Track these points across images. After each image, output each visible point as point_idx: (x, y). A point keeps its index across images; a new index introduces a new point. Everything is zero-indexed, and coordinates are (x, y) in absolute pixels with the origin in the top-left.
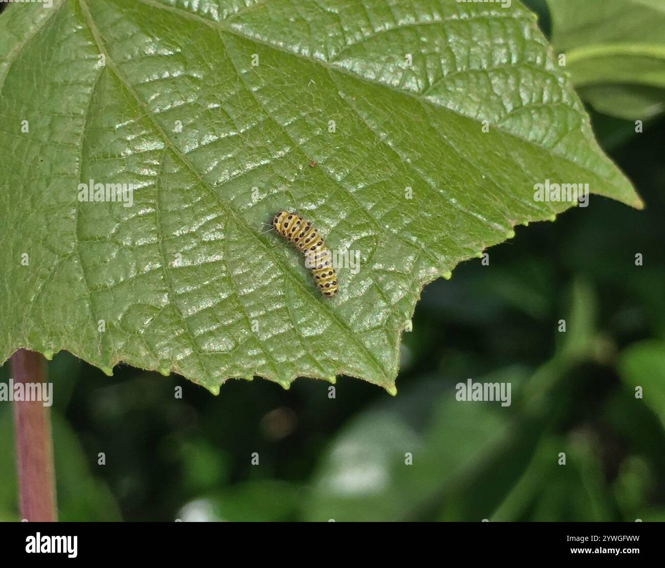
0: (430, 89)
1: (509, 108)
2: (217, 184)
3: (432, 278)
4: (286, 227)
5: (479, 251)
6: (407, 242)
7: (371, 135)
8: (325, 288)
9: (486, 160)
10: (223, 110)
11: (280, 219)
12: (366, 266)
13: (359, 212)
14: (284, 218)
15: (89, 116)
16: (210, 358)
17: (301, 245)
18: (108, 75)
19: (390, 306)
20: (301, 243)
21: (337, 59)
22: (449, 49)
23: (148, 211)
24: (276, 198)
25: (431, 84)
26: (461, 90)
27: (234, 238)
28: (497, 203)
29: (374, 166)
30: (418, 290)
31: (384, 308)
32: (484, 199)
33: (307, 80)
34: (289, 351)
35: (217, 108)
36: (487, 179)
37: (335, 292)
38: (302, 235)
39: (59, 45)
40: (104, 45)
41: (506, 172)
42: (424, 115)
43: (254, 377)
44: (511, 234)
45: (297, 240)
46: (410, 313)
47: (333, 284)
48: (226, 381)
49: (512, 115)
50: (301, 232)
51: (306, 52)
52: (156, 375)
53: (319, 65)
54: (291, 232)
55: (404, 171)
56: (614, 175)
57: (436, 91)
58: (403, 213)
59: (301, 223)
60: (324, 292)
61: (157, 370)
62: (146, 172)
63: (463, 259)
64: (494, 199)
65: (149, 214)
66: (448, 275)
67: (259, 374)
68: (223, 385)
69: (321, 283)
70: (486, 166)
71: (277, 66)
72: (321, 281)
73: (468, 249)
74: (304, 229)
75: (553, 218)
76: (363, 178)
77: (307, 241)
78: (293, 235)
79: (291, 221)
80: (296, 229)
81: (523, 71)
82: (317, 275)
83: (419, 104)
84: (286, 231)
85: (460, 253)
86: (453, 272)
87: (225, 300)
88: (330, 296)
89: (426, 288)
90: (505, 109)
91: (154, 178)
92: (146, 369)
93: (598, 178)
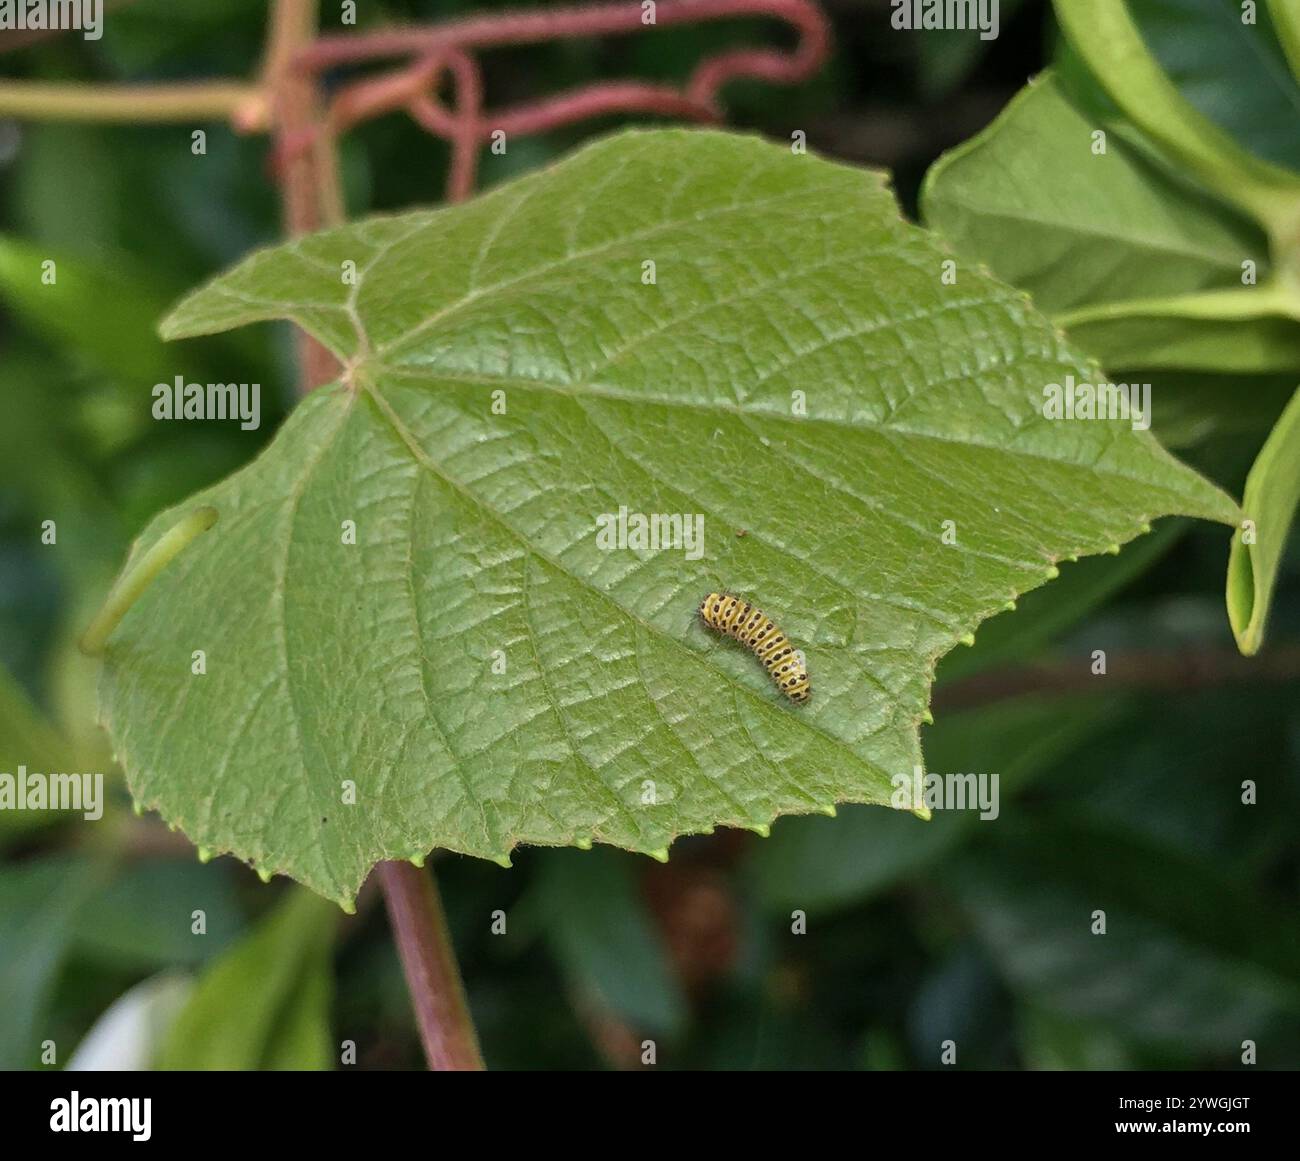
0: (893, 415)
1: (1017, 421)
2: (610, 585)
3: (948, 648)
4: (717, 611)
5: (1008, 601)
6: (899, 607)
7: (817, 483)
8: (790, 687)
9: (996, 490)
10: (599, 490)
11: (708, 603)
12: (846, 650)
13: (821, 581)
14: (713, 600)
15: (413, 538)
16: (644, 813)
17: (743, 635)
18: (429, 478)
19: (893, 697)
20: (742, 631)
21: (749, 400)
22: (910, 359)
23: (519, 639)
24: (697, 586)
25: (893, 408)
26: (939, 408)
27: (646, 650)
28: (1022, 537)
29: (829, 520)
30: (929, 668)
31: (885, 700)
32: (1004, 535)
33: (710, 432)
34: (758, 784)
35: (591, 490)
36: (1002, 512)
37: (807, 690)
38: (742, 619)
39: (356, 457)
40: (419, 444)
41: (1030, 500)
42: (892, 448)
43: (715, 828)
44: (1053, 572)
45: (735, 628)
46: (926, 701)
47: (800, 678)
48: (676, 841)
49: (1024, 429)
50: (739, 615)
51: (702, 401)
52: (572, 851)
53: (725, 412)
54: (725, 618)
55: (875, 519)
56: (1199, 486)
57: (903, 415)
58: (885, 571)
59: (738, 603)
60: (790, 693)
61: (572, 844)
62: (507, 590)
63: (985, 614)
64: (1019, 533)
65: (521, 643)
66: (969, 639)
67: (722, 822)
68: (671, 846)
69: (783, 682)
70: (998, 497)
71: (664, 422)
72: (783, 678)
73: (992, 601)
74: (742, 611)
75: (1115, 549)
76: (816, 537)
77: (751, 625)
78: (728, 622)
79: (724, 602)
80: (732, 613)
81: (1024, 368)
82: (776, 670)
83: (881, 437)
84: (718, 618)
85: (981, 608)
86: (977, 634)
87: (651, 734)
88: (802, 697)
89: (940, 661)
90: (1010, 422)
91: (519, 595)
92: (557, 846)
93: (1176, 494)
